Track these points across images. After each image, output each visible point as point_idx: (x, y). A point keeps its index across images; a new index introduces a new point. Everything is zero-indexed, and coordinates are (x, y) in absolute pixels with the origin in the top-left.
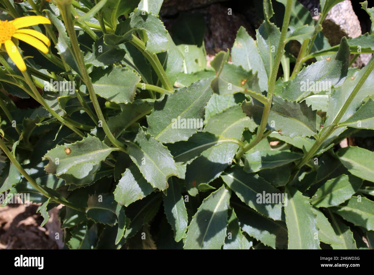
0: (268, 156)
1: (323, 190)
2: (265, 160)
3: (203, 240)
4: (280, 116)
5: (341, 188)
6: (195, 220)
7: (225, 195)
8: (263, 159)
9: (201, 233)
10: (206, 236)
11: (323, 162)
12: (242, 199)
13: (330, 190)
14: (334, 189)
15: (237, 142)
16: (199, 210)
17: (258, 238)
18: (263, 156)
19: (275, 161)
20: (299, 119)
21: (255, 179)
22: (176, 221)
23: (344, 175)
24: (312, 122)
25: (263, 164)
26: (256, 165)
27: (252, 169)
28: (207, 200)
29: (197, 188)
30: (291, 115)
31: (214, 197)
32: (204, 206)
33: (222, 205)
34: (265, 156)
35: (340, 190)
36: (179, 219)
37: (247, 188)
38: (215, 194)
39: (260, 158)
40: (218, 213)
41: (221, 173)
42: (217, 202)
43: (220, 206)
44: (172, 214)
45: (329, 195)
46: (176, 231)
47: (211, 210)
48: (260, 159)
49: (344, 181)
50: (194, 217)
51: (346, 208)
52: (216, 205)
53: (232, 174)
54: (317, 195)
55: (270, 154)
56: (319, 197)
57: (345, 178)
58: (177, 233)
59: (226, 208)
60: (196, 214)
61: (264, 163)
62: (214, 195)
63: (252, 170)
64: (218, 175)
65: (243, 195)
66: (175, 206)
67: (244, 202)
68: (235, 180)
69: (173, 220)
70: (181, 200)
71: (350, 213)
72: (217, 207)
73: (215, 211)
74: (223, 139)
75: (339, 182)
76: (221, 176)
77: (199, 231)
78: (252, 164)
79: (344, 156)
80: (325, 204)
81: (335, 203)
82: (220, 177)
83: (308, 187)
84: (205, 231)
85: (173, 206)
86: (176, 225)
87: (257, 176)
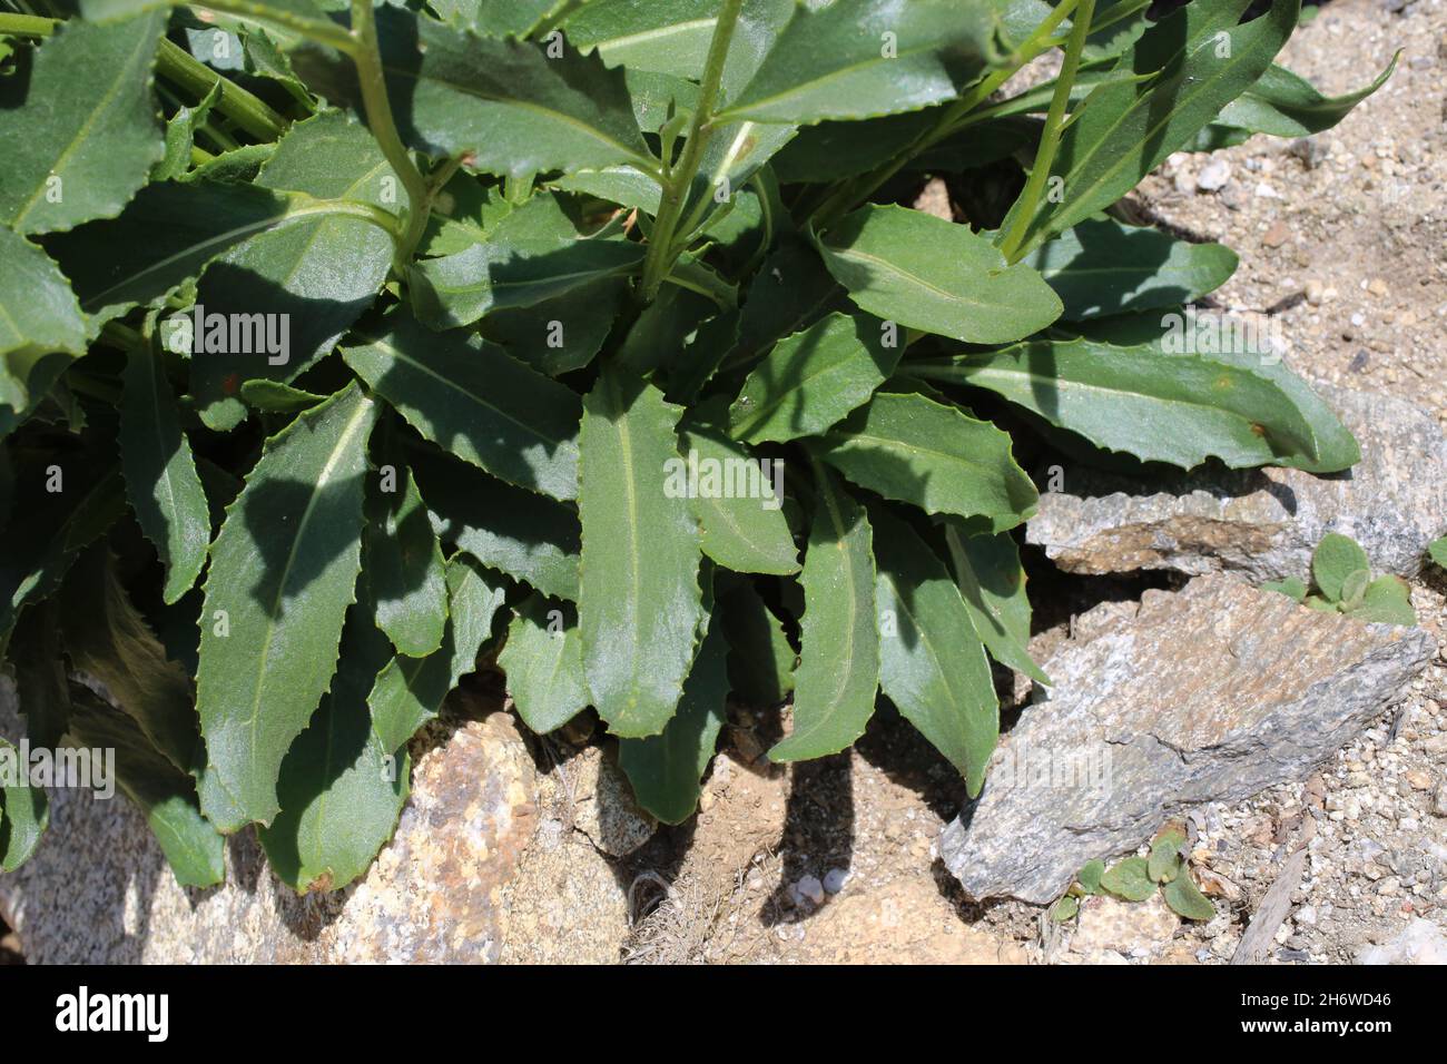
0: (515, 259)
1: (767, 376)
2: (505, 277)
3: (281, 591)
4: (462, 97)
5: (833, 363)
6: (236, 518)
7: (360, 420)
8: (496, 271)
9: (268, 565)
10: (291, 576)
11: (776, 272)
12: (426, 430)
13: (794, 376)
14: (807, 370)
15: (369, 213)
16: (253, 480)
17: (517, 572)
18: (496, 261)
19: (548, 280)
20: (551, 104)
21: (471, 350)
22: (171, 528)
23: (837, 316)
24: (614, 114)
25: (498, 293)
26: (468, 298)
27: (454, 313)
28: (283, 441)
29: (241, 400)
30: (512, 91)
31: (312, 428)
32: (273, 465)
33: (349, 455)
34: (505, 261)
35: (827, 372)
36: (180, 521)
37: (448, 386)
38: (318, 417)
39: (487, 272)
40: (329, 487)
41: (338, 337)
42: (331, 447)
43: (340, 463)
44: (154, 506)
45: (791, 396)
46: (170, 566)
47: (301, 477)
48: (483, 275)
49: (840, 339)
50: (233, 510)
51: (862, 441)
52: (324, 461)
53: (388, 338)
54: (749, 397)
55: (525, 254)
56: (756, 403)
57: (841, 327)
58: (172, 573)
59: (359, 465)
60: (241, 498)
61: (502, 288)
62: (311, 423)
63: (455, 319)
64: (327, 348)
65: (428, 415)
66: (166, 473)
67: (433, 440)
68: (398, 362)
69: (161, 525)
70: (181, 449)
71: (875, 455)
72: (330, 467)
73: (322, 481)
74: (309, 206)
75: (822, 345)
76: (339, 347)
77: (260, 560)
78: (451, 297)
79: (858, 243)
80: (778, 431)
81: (816, 423)
82: (336, 352)
83: (712, 369)
84: (287, 559)
85: (157, 474)
86: (170, 542)
87: (477, 340)
